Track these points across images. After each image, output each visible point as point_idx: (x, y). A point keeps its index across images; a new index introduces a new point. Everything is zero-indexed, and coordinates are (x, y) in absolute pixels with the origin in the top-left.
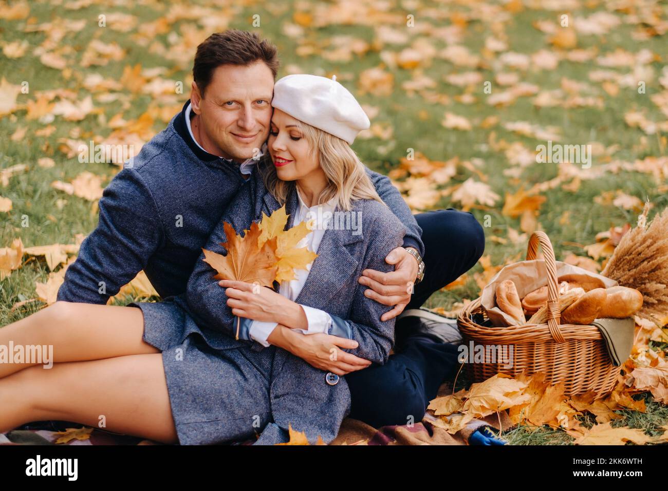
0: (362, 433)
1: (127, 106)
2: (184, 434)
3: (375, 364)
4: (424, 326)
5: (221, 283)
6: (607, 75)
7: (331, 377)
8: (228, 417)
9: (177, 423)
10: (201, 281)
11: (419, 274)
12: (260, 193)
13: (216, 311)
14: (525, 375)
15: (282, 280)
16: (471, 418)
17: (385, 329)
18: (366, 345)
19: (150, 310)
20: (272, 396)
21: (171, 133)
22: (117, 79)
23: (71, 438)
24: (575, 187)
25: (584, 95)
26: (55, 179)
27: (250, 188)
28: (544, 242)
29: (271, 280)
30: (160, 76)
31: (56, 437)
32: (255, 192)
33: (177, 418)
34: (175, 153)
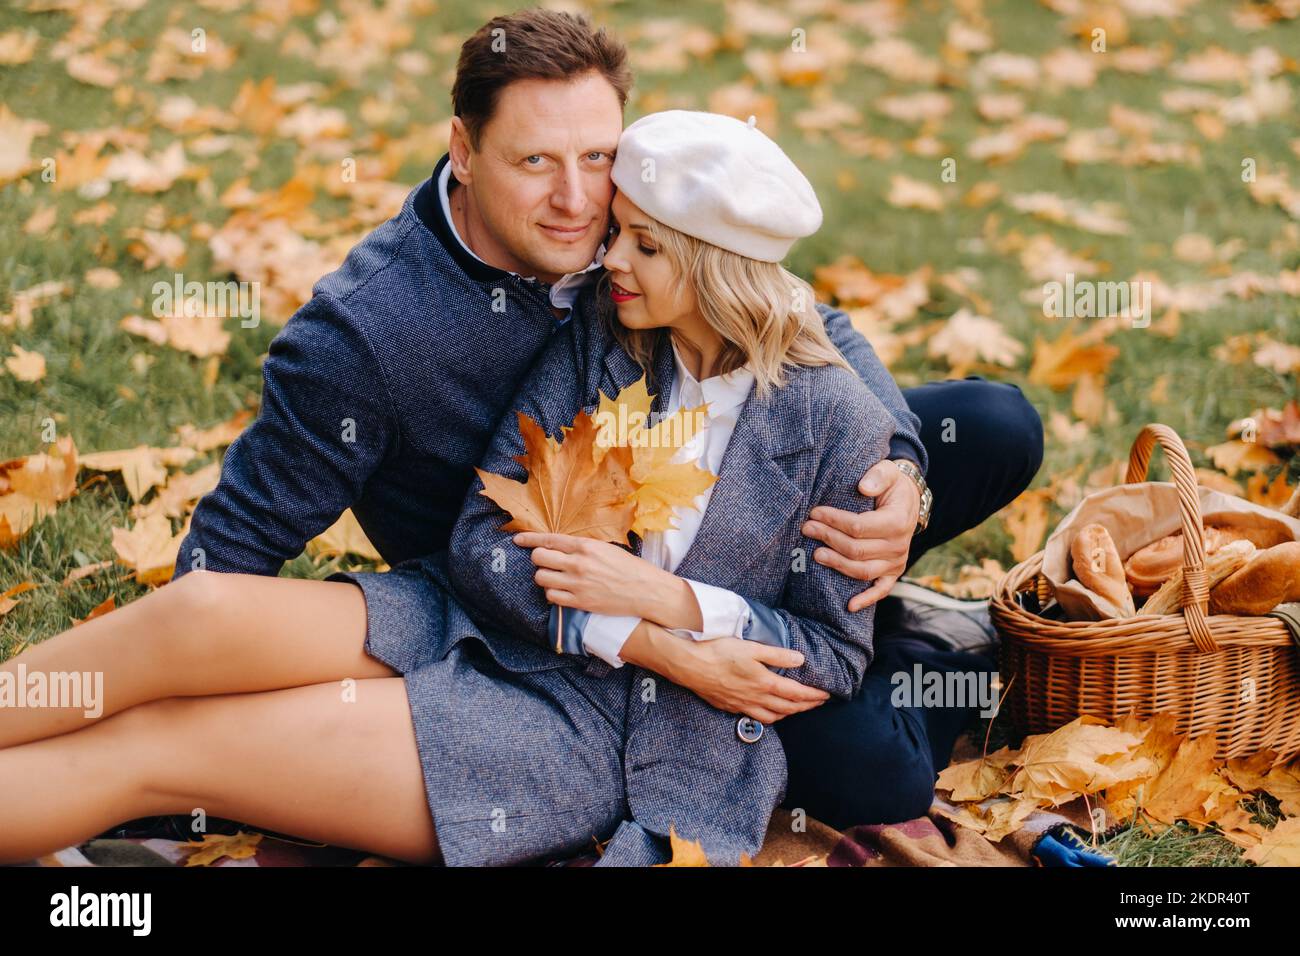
0: (810, 840)
1: (252, 162)
2: (454, 844)
3: (836, 700)
4: (912, 616)
5: (519, 538)
6: (1198, 99)
7: (747, 725)
8: (541, 810)
9: (438, 821)
10: (479, 534)
11: (922, 513)
12: (596, 351)
13: (514, 597)
14: (1136, 718)
15: (646, 530)
16: (1032, 808)
17: (855, 628)
18: (818, 660)
19: (378, 590)
20: (628, 766)
21: (410, 224)
22: (226, 108)
23: (216, 854)
24: (1170, 326)
25: (1158, 139)
26: (125, 314)
27: (572, 337)
28: (1172, 447)
29: (623, 529)
30: (310, 100)
31: (185, 853)
32: (585, 349)
33: (437, 812)
34: (419, 265)
